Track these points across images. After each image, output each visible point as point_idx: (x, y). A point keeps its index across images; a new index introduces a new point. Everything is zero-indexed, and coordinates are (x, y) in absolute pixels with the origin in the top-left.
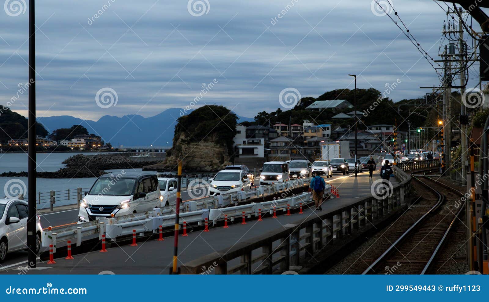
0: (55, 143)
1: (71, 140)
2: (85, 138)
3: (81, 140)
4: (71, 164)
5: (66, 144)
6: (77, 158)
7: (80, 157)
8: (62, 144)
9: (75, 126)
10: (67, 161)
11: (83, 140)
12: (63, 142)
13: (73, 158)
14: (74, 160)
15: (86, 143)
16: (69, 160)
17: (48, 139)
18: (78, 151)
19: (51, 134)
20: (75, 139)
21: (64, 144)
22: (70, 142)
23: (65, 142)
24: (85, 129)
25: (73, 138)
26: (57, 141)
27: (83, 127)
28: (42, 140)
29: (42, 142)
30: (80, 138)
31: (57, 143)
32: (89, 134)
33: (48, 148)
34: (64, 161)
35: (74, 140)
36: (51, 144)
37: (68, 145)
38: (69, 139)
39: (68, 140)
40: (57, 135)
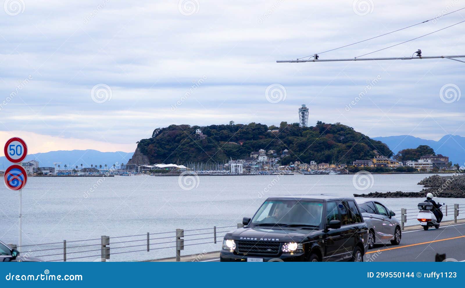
0: (401, 164)
1: (417, 161)
2: (432, 159)
3: (427, 161)
4: (429, 185)
5: (412, 164)
6: (433, 179)
7: (436, 178)
8: (409, 164)
9: (421, 147)
10: (423, 182)
11: (429, 161)
12: (410, 164)
13: (428, 179)
14: (430, 181)
15: (433, 164)
16: (425, 181)
17: (393, 160)
18: (425, 172)
19: (396, 154)
20: (422, 159)
21: (410, 165)
22: (416, 163)
23: (411, 163)
24: (432, 149)
25: (420, 159)
26: (403, 162)
27: (429, 147)
28: (387, 161)
29: (388, 162)
30: (426, 159)
31: (403, 164)
32: (436, 154)
33: (394, 169)
34: (419, 182)
35: (421, 161)
36: (397, 165)
37: (414, 166)
38: (416, 160)
39: (414, 161)
40: (403, 155)
